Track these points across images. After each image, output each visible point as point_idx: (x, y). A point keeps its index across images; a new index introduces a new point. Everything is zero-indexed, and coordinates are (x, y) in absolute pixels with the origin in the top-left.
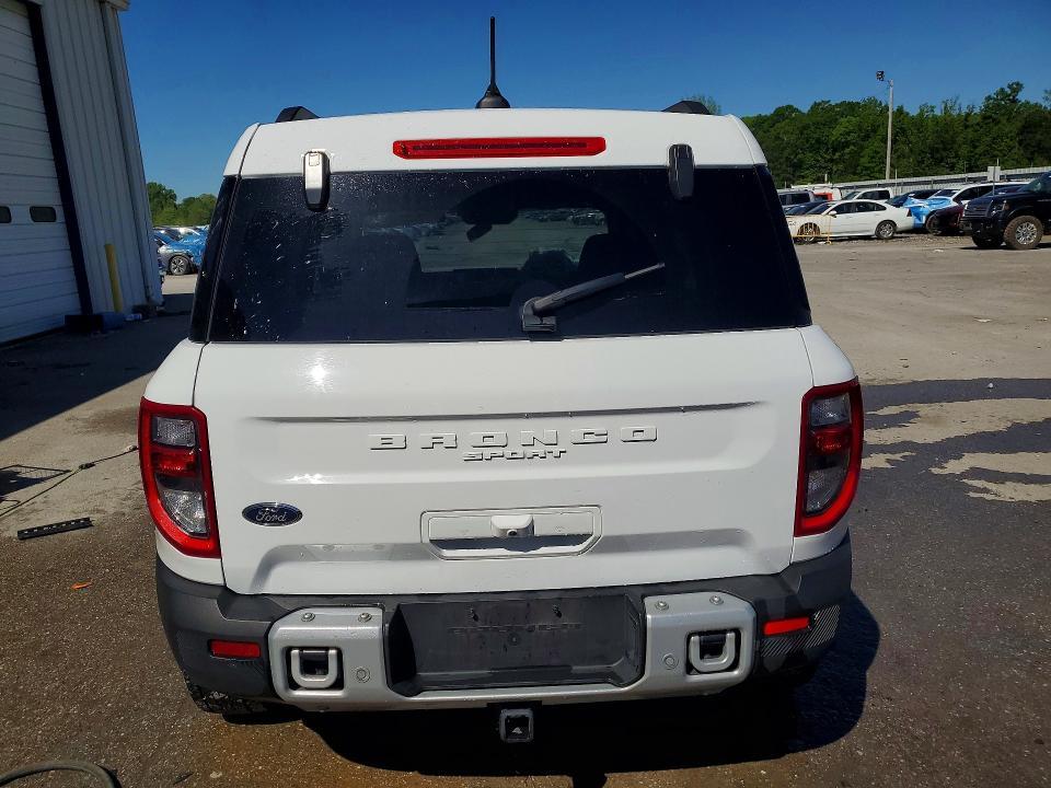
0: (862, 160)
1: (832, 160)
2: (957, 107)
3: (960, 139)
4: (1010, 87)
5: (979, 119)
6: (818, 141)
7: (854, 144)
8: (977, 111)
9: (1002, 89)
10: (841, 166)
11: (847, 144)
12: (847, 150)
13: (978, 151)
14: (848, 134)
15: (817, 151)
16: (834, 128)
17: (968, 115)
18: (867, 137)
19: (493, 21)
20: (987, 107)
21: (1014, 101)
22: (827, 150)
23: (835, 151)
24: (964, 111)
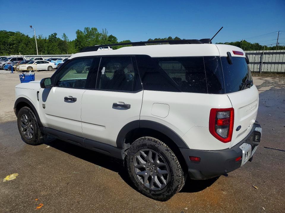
0: (19, 49)
1: (10, 48)
2: (42, 37)
3: (44, 45)
4: (54, 34)
5: (48, 41)
6: (4, 42)
7: (16, 44)
8: (47, 39)
9: (52, 34)
10: (13, 50)
11: (14, 44)
12: (14, 46)
13: (50, 49)
14: (14, 41)
15: (5, 45)
16: (9, 39)
17: (45, 40)
18: (19, 42)
19: (222, 27)
20: (49, 38)
21: (56, 37)
22: (8, 45)
23: (10, 45)
24: (44, 38)
